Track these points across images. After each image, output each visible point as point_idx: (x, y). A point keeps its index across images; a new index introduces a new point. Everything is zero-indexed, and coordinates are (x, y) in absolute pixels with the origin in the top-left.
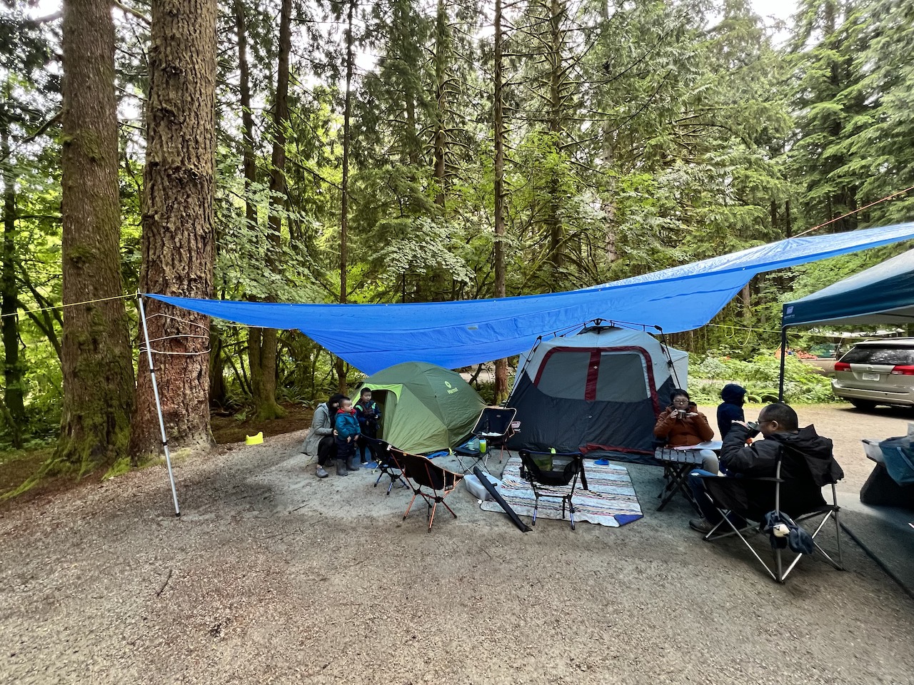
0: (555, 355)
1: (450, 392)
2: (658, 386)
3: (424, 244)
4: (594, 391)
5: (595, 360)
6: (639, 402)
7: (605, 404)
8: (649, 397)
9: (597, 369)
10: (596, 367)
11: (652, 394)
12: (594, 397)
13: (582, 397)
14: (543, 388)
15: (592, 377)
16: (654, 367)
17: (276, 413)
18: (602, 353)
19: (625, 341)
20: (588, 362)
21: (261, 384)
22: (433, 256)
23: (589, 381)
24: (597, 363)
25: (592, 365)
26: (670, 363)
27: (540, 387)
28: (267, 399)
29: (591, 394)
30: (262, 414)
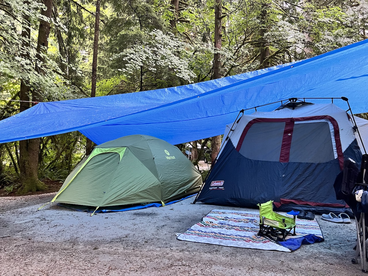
0: (254, 125)
1: (168, 158)
2: (344, 149)
3: (156, 49)
4: (288, 154)
5: (289, 128)
6: (327, 163)
7: (297, 164)
8: (336, 158)
9: (291, 136)
10: (289, 134)
11: (338, 155)
12: (287, 159)
13: (278, 160)
14: (244, 152)
15: (287, 144)
16: (340, 132)
17: (37, 187)
18: (295, 123)
19: (316, 112)
20: (283, 130)
21: (27, 163)
22: (162, 58)
23: (283, 146)
24: (291, 131)
25: (286, 132)
26: (355, 128)
27: (241, 152)
28: (31, 175)
29: (285, 156)
30: (26, 187)
